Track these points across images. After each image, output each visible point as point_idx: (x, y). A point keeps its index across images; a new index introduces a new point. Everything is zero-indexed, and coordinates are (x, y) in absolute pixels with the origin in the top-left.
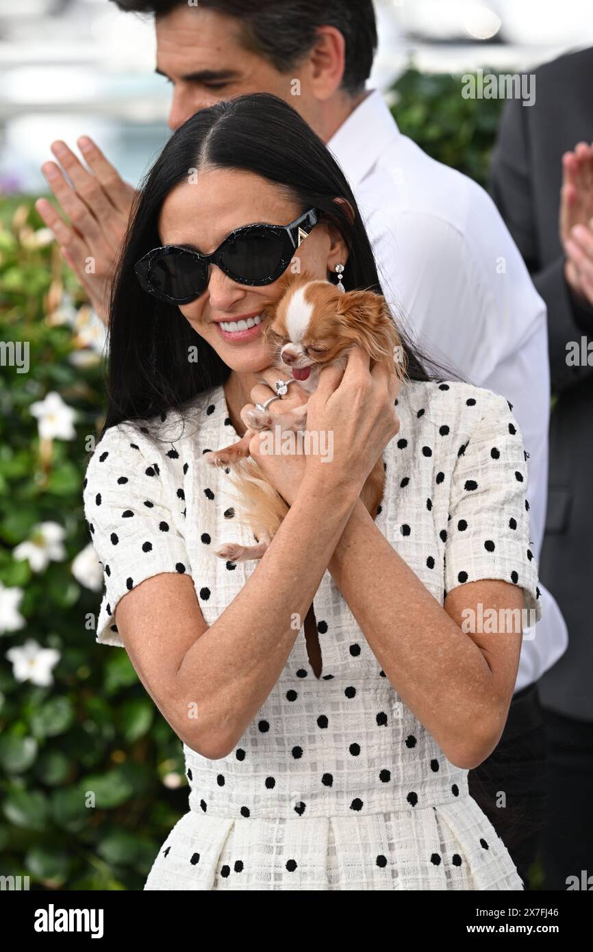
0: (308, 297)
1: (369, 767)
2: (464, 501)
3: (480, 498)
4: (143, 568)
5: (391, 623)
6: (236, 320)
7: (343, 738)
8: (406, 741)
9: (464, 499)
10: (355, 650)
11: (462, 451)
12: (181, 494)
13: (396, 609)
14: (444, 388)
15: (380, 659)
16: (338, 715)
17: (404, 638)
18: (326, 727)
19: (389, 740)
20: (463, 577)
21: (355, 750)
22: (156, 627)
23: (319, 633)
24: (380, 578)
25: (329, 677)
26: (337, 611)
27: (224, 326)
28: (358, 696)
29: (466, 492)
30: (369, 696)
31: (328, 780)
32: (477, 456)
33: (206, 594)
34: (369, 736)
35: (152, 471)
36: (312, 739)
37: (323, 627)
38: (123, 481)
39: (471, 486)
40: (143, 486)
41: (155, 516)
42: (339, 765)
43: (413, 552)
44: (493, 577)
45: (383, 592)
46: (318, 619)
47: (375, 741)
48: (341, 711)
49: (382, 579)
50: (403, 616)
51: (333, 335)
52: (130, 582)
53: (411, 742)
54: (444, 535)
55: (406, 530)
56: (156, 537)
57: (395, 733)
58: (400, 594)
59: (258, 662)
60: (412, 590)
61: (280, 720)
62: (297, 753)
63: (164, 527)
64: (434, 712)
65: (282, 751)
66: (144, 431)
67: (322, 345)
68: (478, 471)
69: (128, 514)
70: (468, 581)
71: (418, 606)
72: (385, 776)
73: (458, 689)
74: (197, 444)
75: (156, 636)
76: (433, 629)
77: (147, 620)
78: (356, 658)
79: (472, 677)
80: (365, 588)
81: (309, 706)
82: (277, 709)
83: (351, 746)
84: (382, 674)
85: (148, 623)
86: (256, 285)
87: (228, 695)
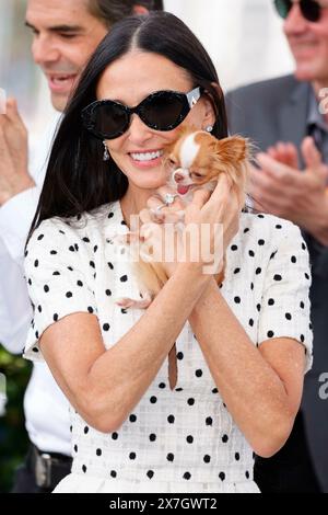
0: (197, 140)
1: (198, 452)
2: (272, 287)
3: (283, 286)
4: (65, 308)
6: (145, 152)
7: (183, 431)
8: (222, 438)
9: (272, 285)
10: (199, 373)
11: (273, 255)
12: (92, 264)
15: (216, 379)
16: (182, 416)
18: (173, 423)
19: (212, 435)
20: (270, 334)
21: (190, 439)
22: (73, 345)
23: (178, 360)
25: (180, 390)
27: (135, 156)
28: (195, 404)
29: (274, 281)
30: (203, 405)
31: (171, 457)
32: (282, 261)
33: (106, 327)
34: (200, 431)
35: (73, 248)
36: (163, 429)
37: (180, 356)
38: (54, 252)
39: (278, 278)
40: (66, 257)
41: (75, 277)
42: (179, 448)
43: (242, 313)
46: (178, 351)
47: (203, 435)
48: (184, 414)
51: (209, 167)
52: (56, 317)
53: (225, 439)
54: (259, 307)
56: (75, 289)
57: (217, 431)
59: (143, 371)
62: (153, 437)
63: (80, 283)
64: (249, 416)
65: (143, 436)
66: (67, 223)
67: (202, 172)
68: (283, 269)
69: (57, 273)
70: (274, 337)
72: (207, 459)
74: (103, 235)
75: (73, 351)
78: (199, 379)
81: (163, 408)
82: (143, 408)
83: (188, 436)
84: (215, 391)
86: (162, 130)
87: (121, 391)
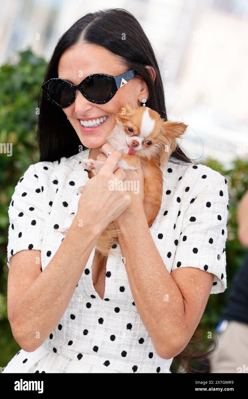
0: (151, 116)
2: (188, 227)
3: (196, 226)
5: (144, 279)
9: (188, 225)
11: (193, 201)
12: (51, 204)
13: (148, 273)
14: (195, 167)
17: (149, 288)
19: (131, 337)
23: (106, 277)
25: (107, 300)
26: (117, 268)
28: (121, 312)
29: (190, 222)
30: (126, 314)
32: (199, 205)
35: (39, 190)
37: (109, 274)
38: (24, 195)
41: (32, 216)
43: (162, 248)
44: (194, 266)
46: (107, 270)
50: (151, 277)
52: (12, 252)
54: (176, 242)
55: (160, 236)
57: (134, 335)
61: (81, 316)
63: (34, 223)
66: (45, 168)
68: (198, 213)
70: (181, 266)
71: (160, 274)
74: (67, 178)
76: (164, 287)
78: (122, 293)
84: (134, 304)
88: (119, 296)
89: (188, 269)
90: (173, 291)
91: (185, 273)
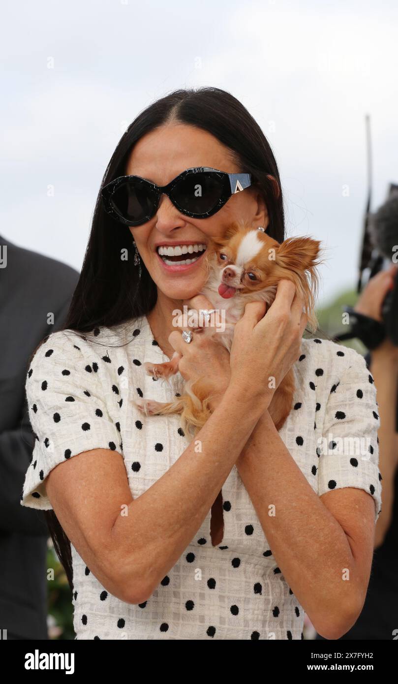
1: (245, 627)
2: (333, 427)
3: (346, 425)
4: (80, 443)
5: (284, 509)
7: (226, 600)
8: (273, 611)
9: (333, 425)
10: (249, 530)
11: (334, 389)
12: (115, 389)
13: (289, 499)
14: (318, 341)
15: (270, 538)
16: (224, 580)
17: (294, 522)
18: (214, 588)
19: (262, 606)
20: (332, 484)
21: (235, 610)
22: (92, 490)
23: (224, 511)
24: (278, 472)
25: (224, 548)
26: (238, 495)
28: (242, 565)
29: (336, 420)
30: (250, 568)
31: (211, 631)
32: (345, 395)
33: (136, 467)
34: (247, 601)
35: (92, 368)
36: (202, 596)
37: (228, 506)
38: (66, 373)
39: (340, 415)
40: (81, 379)
41: (92, 404)
42: (222, 620)
43: (303, 458)
44: (356, 486)
45: (279, 484)
46: (225, 499)
47: (251, 606)
48: (227, 577)
49: (279, 474)
50: (294, 504)
52: (68, 453)
53: (276, 612)
55: (300, 441)
56: (92, 420)
57: (267, 601)
58: (293, 487)
59: (181, 526)
60: (302, 485)
61: (179, 577)
62: (190, 605)
63: (99, 413)
64: (311, 586)
65: (178, 603)
66: (84, 338)
68: (346, 405)
69: (70, 399)
70: (336, 487)
71: (307, 498)
72: (255, 636)
73: (333, 568)
74: (128, 355)
75: (92, 497)
76: (317, 518)
77: (84, 484)
78: (249, 537)
79: (344, 558)
80: (265, 480)
82: (178, 569)
83: (232, 606)
84: (267, 554)
85: (86, 486)
88: (245, 543)
89: (349, 490)
90: (332, 524)
91: (346, 496)
